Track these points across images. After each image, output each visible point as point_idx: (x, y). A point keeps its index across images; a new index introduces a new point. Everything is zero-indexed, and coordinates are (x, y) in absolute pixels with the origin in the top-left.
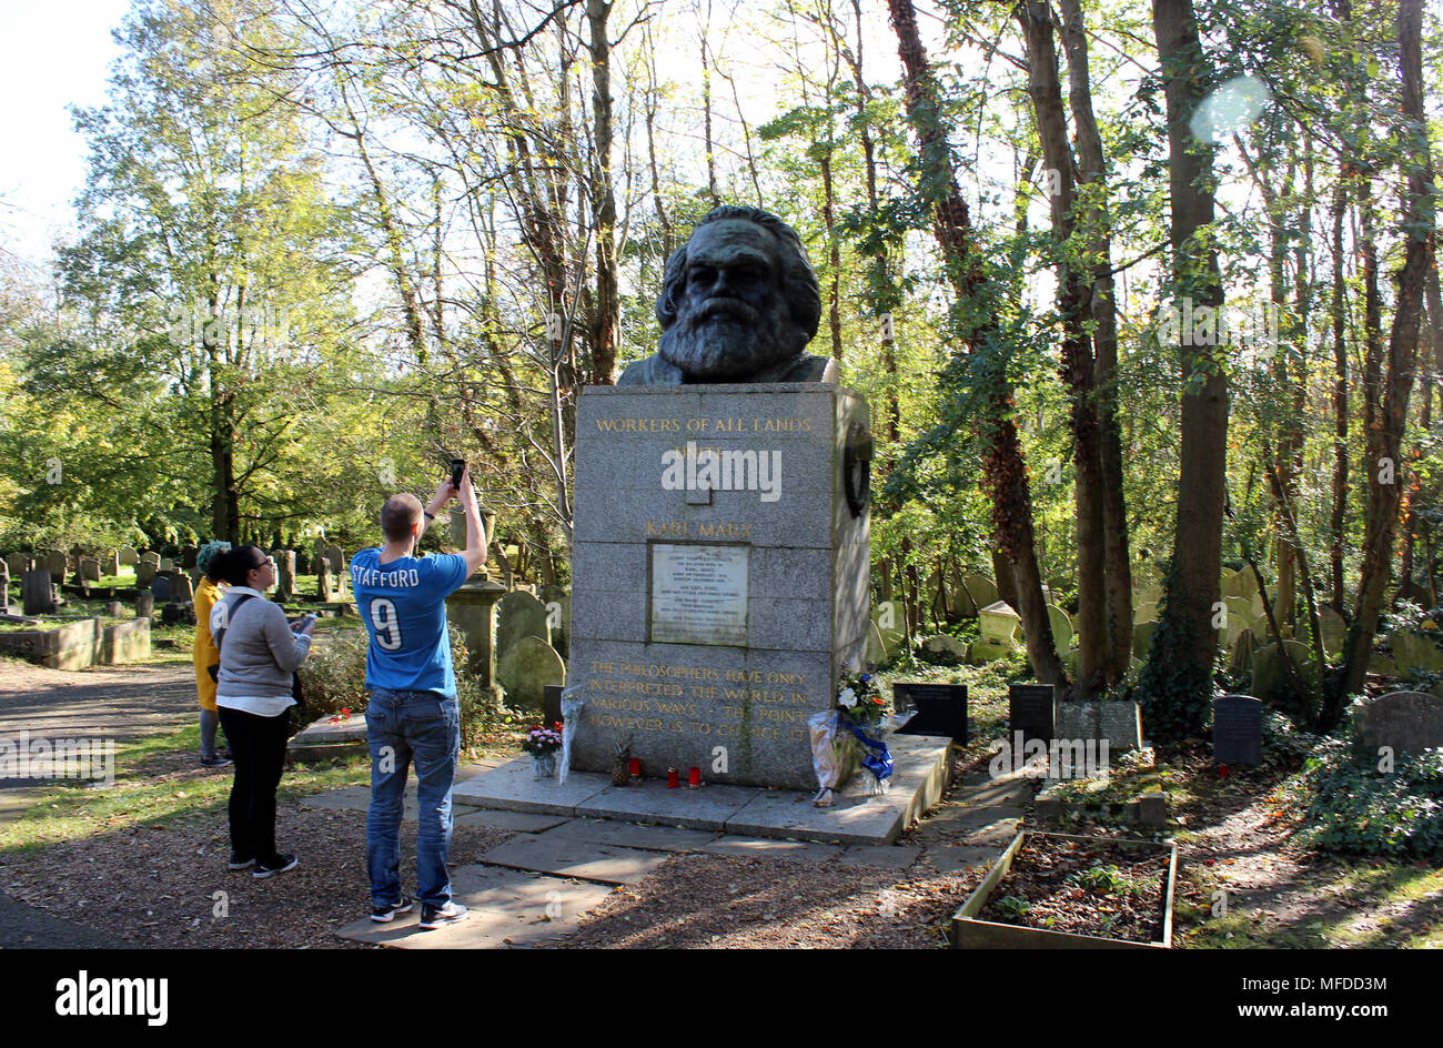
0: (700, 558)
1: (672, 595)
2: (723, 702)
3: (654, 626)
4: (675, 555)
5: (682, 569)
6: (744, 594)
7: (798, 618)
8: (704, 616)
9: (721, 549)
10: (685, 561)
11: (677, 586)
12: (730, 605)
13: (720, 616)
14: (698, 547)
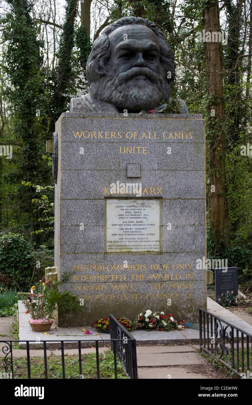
0: (133, 206)
1: (118, 227)
2: (149, 281)
3: (108, 244)
4: (119, 205)
5: (123, 213)
6: (158, 224)
7: (188, 235)
8: (136, 237)
9: (145, 201)
10: (125, 208)
11: (121, 222)
12: (151, 230)
13: (145, 236)
14: (133, 200)
